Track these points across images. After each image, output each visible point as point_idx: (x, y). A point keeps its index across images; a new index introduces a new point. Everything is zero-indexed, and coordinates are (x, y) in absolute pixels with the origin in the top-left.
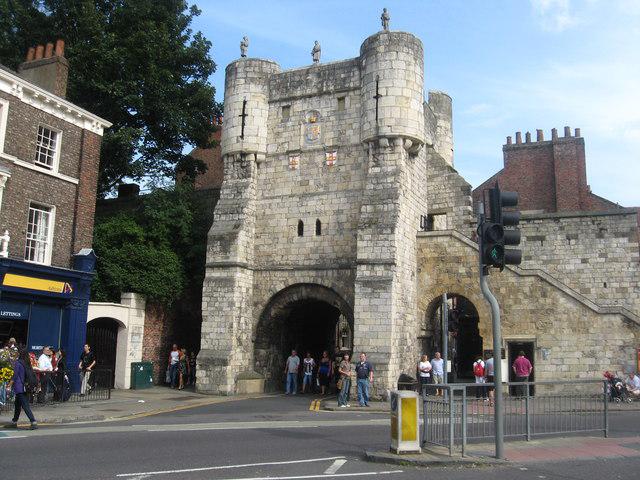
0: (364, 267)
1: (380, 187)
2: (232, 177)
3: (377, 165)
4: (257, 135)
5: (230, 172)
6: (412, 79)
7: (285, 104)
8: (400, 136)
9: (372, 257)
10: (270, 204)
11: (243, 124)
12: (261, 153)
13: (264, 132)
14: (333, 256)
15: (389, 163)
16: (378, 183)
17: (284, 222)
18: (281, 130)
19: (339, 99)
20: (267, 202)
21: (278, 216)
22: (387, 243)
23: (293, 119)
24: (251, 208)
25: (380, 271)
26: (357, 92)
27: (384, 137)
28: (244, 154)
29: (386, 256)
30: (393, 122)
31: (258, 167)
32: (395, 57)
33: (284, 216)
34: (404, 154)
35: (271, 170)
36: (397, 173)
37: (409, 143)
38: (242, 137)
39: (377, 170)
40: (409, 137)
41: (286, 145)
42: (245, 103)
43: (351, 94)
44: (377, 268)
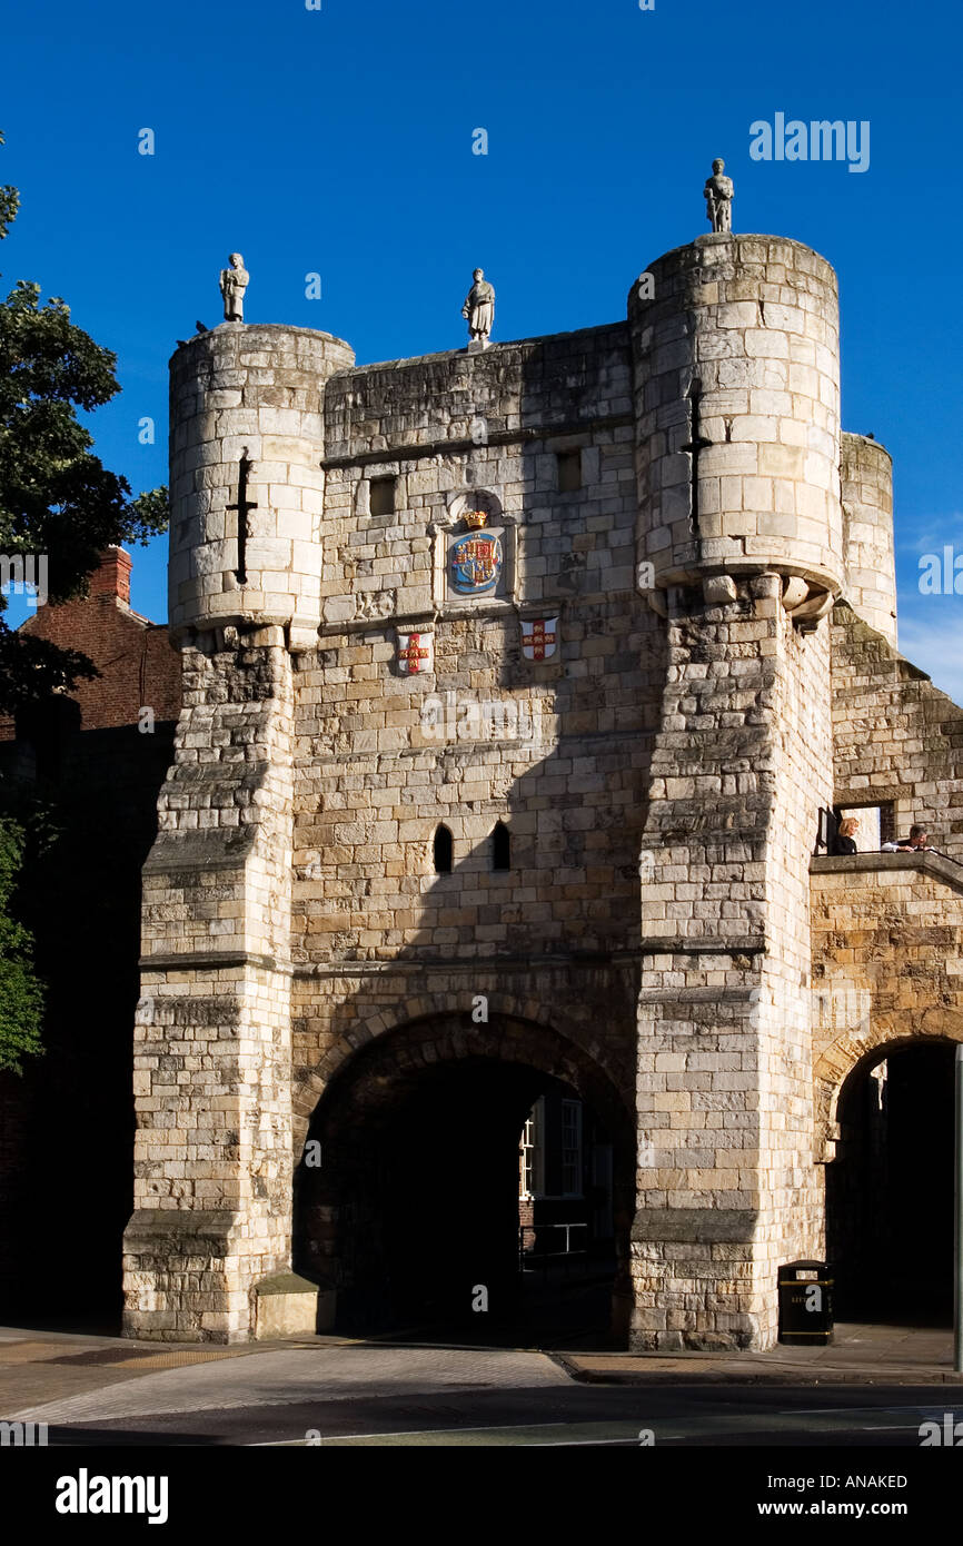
0: (663, 962)
1: (708, 723)
2: (211, 696)
3: (698, 656)
4: (289, 569)
5: (202, 682)
6: (808, 389)
7: (377, 470)
8: (772, 567)
9: (689, 930)
10: (340, 779)
11: (243, 535)
12: (304, 623)
13: (311, 559)
14: (554, 930)
15: (735, 650)
16: (700, 712)
17: (386, 831)
18: (368, 552)
19: (562, 457)
20: (331, 769)
21: (367, 816)
22: (738, 891)
23: (406, 517)
24: (278, 792)
25: (718, 972)
26: (623, 433)
27: (722, 570)
28: (248, 627)
29: (737, 928)
30: (747, 526)
31: (296, 668)
32: (752, 321)
33: (386, 813)
34: (783, 624)
35: (339, 675)
36: (764, 680)
37: (798, 588)
38: (241, 575)
39: (697, 671)
40: (797, 572)
41: (387, 600)
42: (245, 466)
43: (603, 438)
44: (706, 963)
